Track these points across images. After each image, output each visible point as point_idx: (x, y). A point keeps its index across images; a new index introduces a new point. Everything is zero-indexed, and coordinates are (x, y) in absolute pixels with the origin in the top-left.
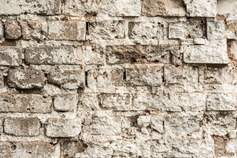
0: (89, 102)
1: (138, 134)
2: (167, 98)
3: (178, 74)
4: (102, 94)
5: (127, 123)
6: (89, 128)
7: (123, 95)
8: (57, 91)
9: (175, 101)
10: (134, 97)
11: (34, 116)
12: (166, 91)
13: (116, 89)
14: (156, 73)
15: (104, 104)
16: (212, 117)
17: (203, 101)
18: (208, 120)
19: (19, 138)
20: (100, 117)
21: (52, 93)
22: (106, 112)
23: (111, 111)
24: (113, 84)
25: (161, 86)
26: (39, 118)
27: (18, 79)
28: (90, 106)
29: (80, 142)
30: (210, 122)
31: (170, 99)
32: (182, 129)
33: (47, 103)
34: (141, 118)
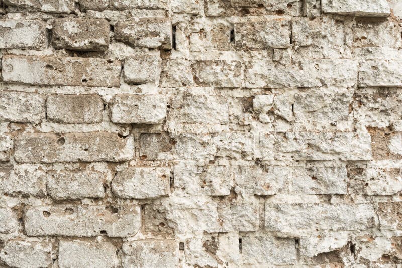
0: (178, 73)
1: (254, 124)
2: (298, 68)
3: (314, 31)
4: (199, 62)
5: (237, 108)
6: (178, 113)
7: (230, 64)
8: (129, 52)
9: (310, 72)
10: (247, 67)
11: (93, 91)
12: (296, 58)
13: (220, 53)
14: (281, 29)
15: (202, 77)
16: (367, 98)
17: (354, 71)
18: (361, 103)
19: (70, 126)
20: (195, 96)
21: (122, 54)
22: (204, 89)
23: (212, 88)
24: (214, 47)
25: (289, 50)
26: (101, 94)
27: (68, 33)
28: (179, 79)
29: (165, 136)
30: (364, 105)
31: (302, 69)
32: (321, 115)
33: (113, 71)
34: (258, 98)
